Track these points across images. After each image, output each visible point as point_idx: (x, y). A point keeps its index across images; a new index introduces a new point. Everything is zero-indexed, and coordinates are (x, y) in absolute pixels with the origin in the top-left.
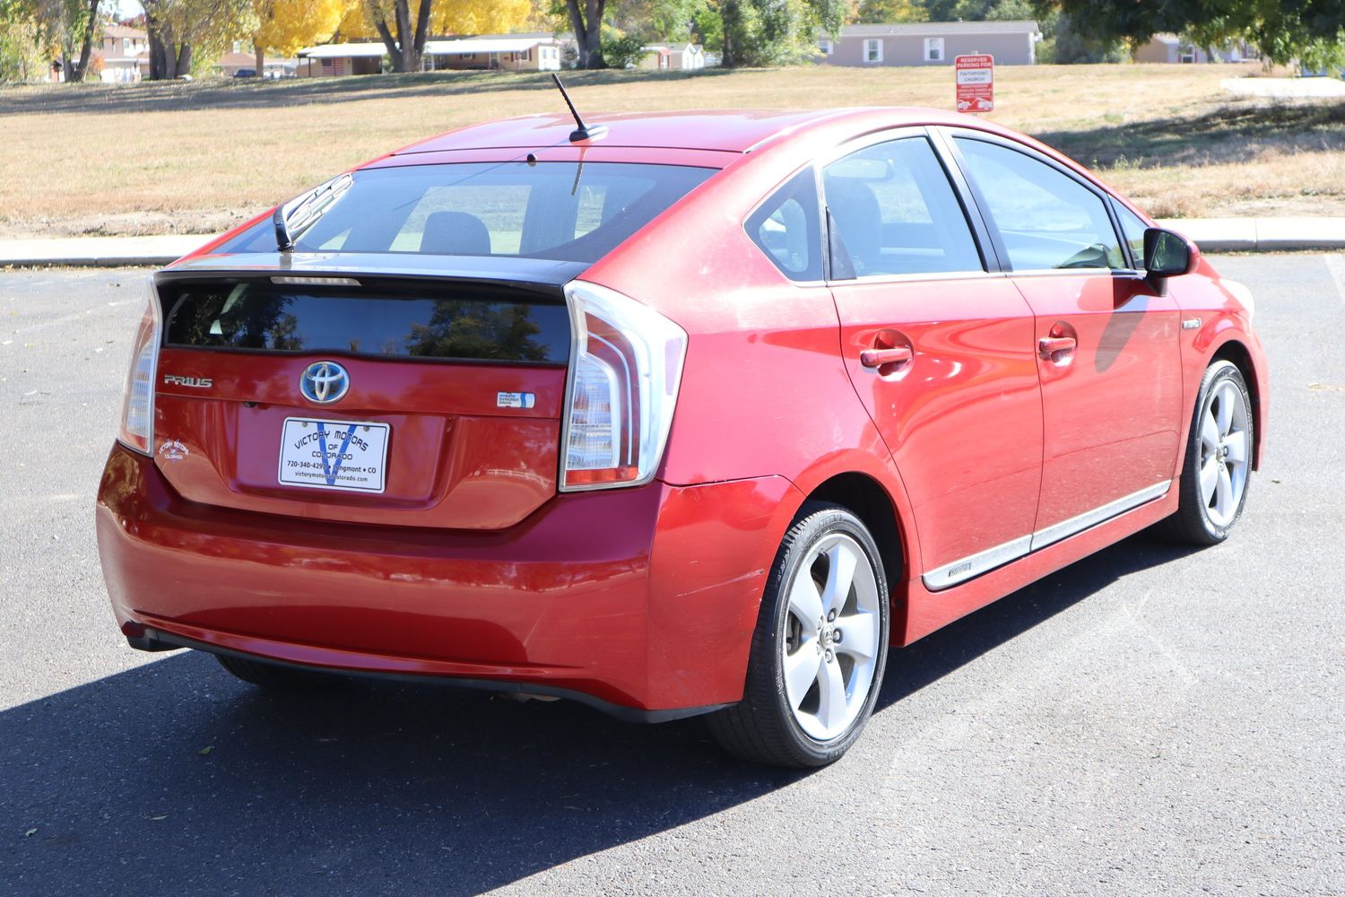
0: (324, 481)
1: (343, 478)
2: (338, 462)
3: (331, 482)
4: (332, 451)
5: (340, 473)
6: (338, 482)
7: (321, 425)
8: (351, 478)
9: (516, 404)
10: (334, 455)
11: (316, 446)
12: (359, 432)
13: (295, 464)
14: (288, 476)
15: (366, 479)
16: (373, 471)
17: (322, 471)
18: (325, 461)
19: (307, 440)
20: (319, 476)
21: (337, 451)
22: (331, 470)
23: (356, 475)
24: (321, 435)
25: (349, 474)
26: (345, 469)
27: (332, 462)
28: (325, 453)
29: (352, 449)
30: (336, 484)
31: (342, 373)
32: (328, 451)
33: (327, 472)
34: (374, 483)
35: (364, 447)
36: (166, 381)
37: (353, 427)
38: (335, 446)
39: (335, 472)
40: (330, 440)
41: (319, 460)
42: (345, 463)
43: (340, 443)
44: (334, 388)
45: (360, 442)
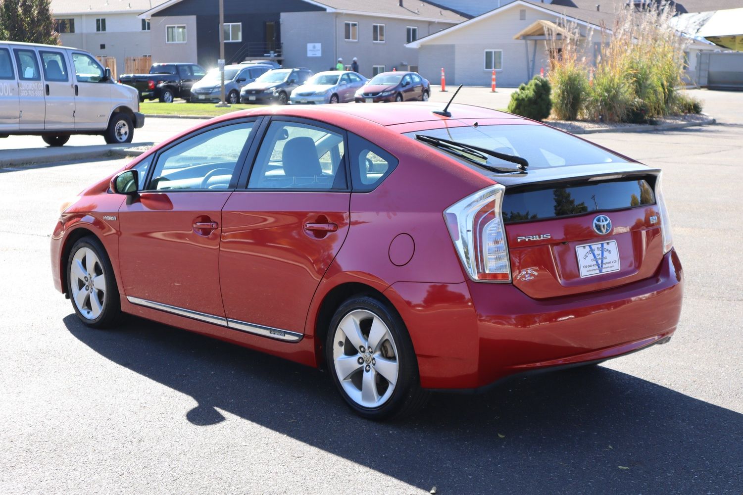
0: (598, 271)
1: (605, 268)
2: (602, 262)
3: (601, 271)
4: (599, 257)
5: (604, 266)
6: (603, 270)
7: (590, 246)
8: (608, 267)
10: (600, 258)
11: (591, 256)
12: (605, 246)
13: (586, 267)
14: (584, 273)
15: (613, 266)
16: (615, 261)
17: (597, 267)
18: (597, 262)
19: (587, 255)
20: (596, 270)
21: (600, 256)
23: (610, 265)
24: (592, 251)
25: (607, 265)
26: (605, 264)
27: (600, 262)
28: (596, 259)
29: (606, 254)
30: (603, 271)
32: (597, 257)
33: (599, 267)
34: (617, 267)
35: (610, 252)
36: (519, 240)
37: (602, 245)
38: (599, 254)
39: (602, 266)
40: (596, 252)
41: (595, 262)
42: (605, 261)
45: (607, 250)
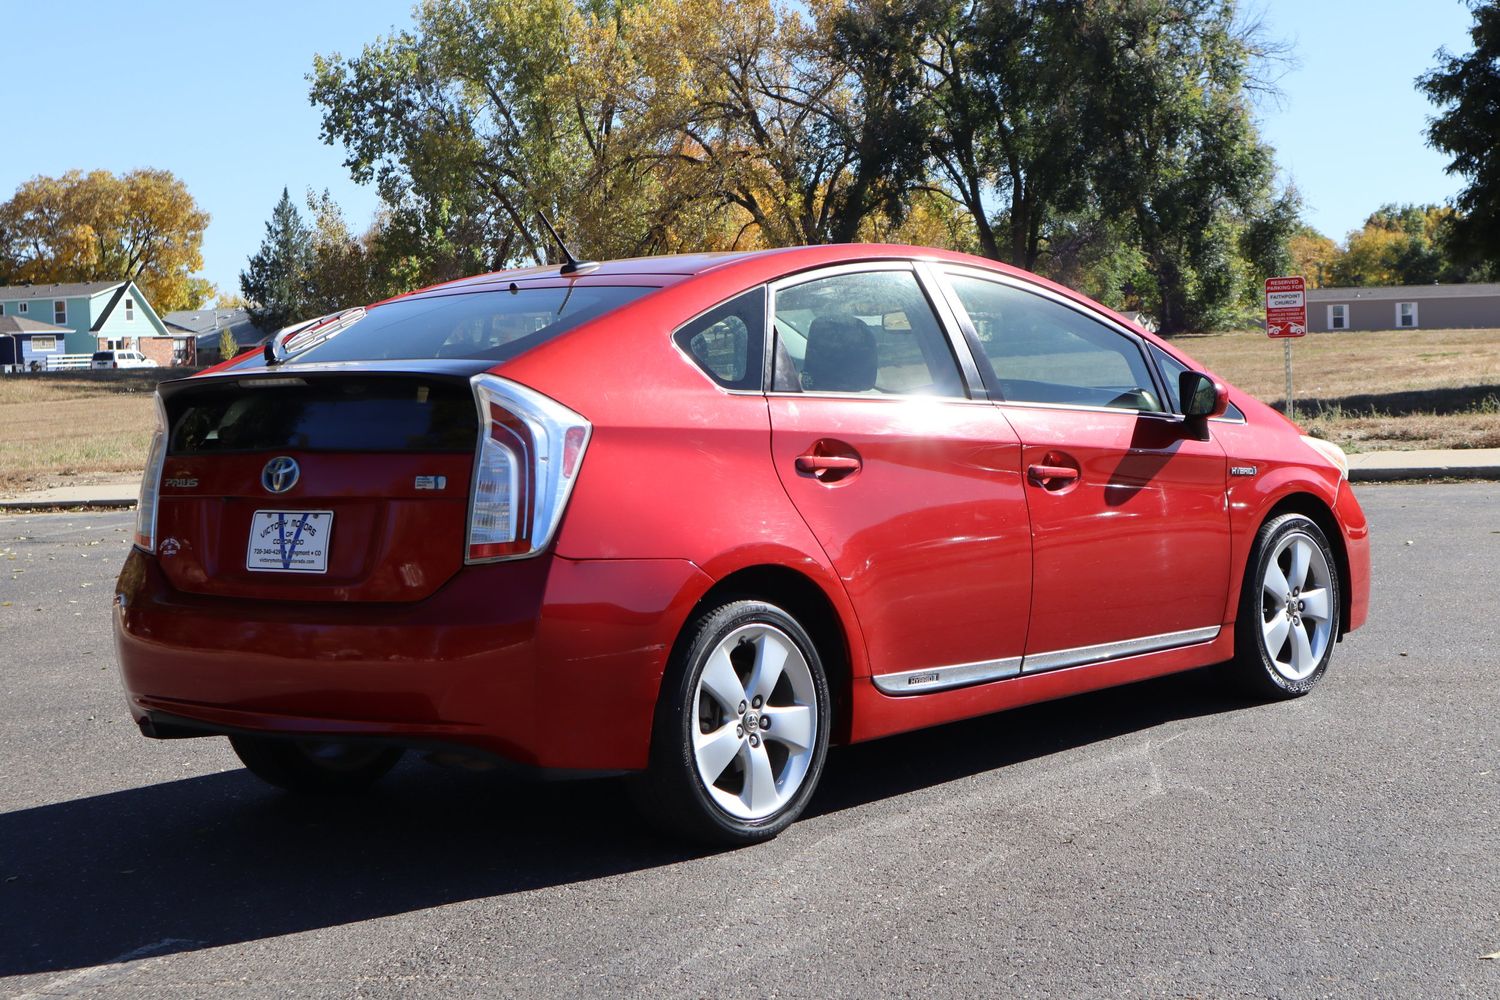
0: (281, 565)
1: (296, 561)
2: (293, 547)
3: (286, 566)
4: (288, 538)
5: (294, 557)
6: (292, 566)
7: (281, 516)
8: (302, 561)
9: (431, 486)
10: (289, 541)
11: (276, 534)
12: (310, 520)
13: (260, 551)
14: (255, 562)
15: (313, 562)
16: (318, 553)
17: (279, 557)
18: (283, 547)
19: (270, 529)
20: (277, 561)
21: (292, 538)
22: (287, 555)
23: (305, 558)
24: (281, 524)
25: (300, 557)
26: (297, 553)
27: (288, 547)
28: (283, 540)
29: (304, 535)
30: (290, 567)
31: (295, 465)
32: (285, 538)
33: (284, 557)
34: (319, 564)
35: (313, 532)
36: (166, 484)
37: (306, 516)
38: (291, 534)
39: (290, 557)
40: (288, 528)
41: (278, 547)
42: (298, 548)
43: (295, 530)
44: (288, 478)
45: (310, 528)
